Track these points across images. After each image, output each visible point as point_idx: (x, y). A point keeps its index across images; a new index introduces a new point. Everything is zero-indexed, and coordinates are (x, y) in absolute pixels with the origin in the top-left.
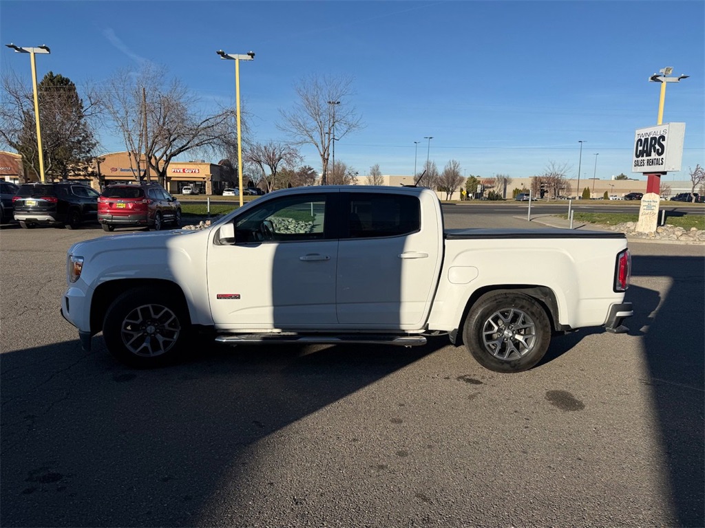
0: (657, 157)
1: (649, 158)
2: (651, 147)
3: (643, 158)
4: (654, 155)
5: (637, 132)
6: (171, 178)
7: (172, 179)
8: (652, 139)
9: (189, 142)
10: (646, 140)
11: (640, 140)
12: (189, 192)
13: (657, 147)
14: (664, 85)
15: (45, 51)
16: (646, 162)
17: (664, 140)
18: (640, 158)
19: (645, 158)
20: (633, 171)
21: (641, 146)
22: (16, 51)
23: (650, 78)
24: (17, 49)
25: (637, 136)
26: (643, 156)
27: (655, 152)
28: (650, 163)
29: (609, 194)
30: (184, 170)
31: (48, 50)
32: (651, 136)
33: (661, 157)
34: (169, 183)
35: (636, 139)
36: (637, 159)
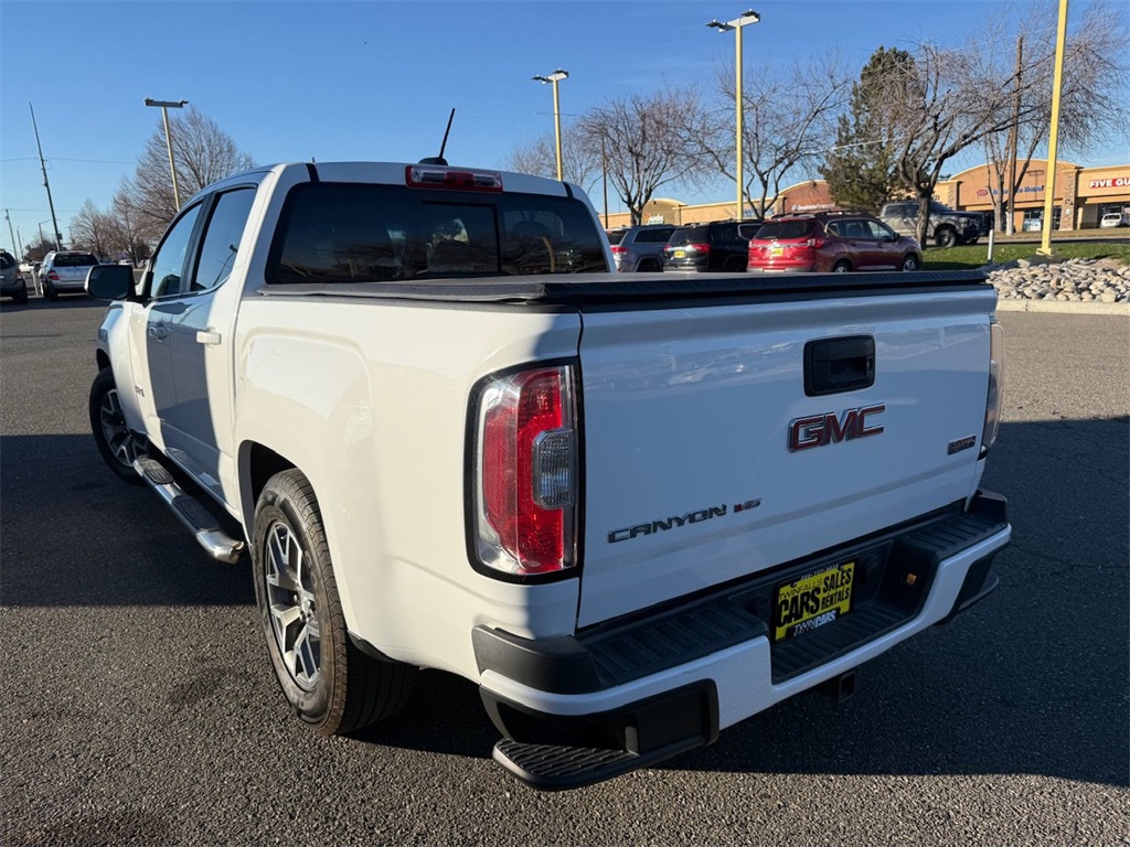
6: (1085, 198)
7: (1089, 201)
9: (976, 128)
12: (1115, 222)
15: (753, 19)
22: (721, 30)
24: (721, 27)
30: (1114, 181)
31: (757, 16)
34: (1080, 210)
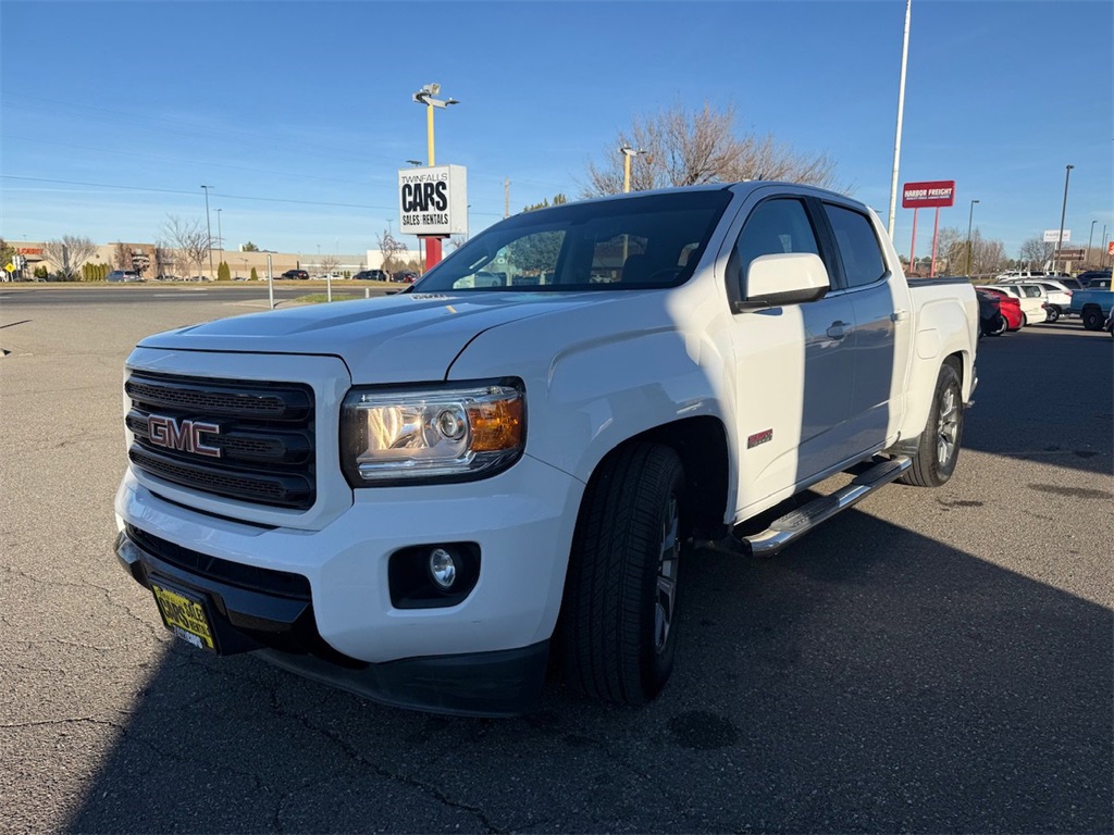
0: (438, 212)
1: (425, 213)
2: (425, 197)
3: (415, 213)
4: (432, 210)
5: (401, 173)
8: (426, 185)
10: (418, 186)
11: (407, 186)
13: (436, 198)
14: (430, 110)
16: (421, 218)
17: (444, 188)
18: (412, 213)
19: (419, 213)
20: (402, 231)
21: (410, 194)
23: (414, 96)
25: (401, 180)
26: (415, 210)
27: (433, 204)
28: (429, 220)
29: (258, 273)
32: (425, 181)
33: (443, 213)
35: (401, 185)
36: (406, 214)
